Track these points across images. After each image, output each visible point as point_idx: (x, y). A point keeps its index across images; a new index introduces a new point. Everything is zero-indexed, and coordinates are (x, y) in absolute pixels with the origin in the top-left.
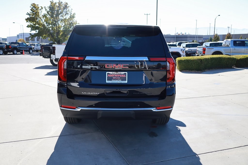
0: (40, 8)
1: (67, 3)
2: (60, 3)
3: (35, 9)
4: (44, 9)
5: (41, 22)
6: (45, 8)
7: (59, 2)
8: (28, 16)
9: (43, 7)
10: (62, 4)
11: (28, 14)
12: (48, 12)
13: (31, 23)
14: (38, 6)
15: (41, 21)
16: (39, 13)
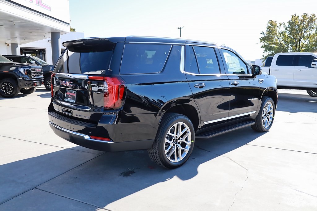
0: (278, 25)
1: (314, 15)
2: (305, 16)
3: (272, 26)
4: (282, 26)
5: (278, 41)
6: (284, 24)
7: (304, 14)
8: (263, 36)
9: (281, 23)
10: (307, 16)
11: (262, 33)
12: (286, 29)
13: (265, 43)
14: (276, 23)
15: (278, 39)
16: (277, 31)
